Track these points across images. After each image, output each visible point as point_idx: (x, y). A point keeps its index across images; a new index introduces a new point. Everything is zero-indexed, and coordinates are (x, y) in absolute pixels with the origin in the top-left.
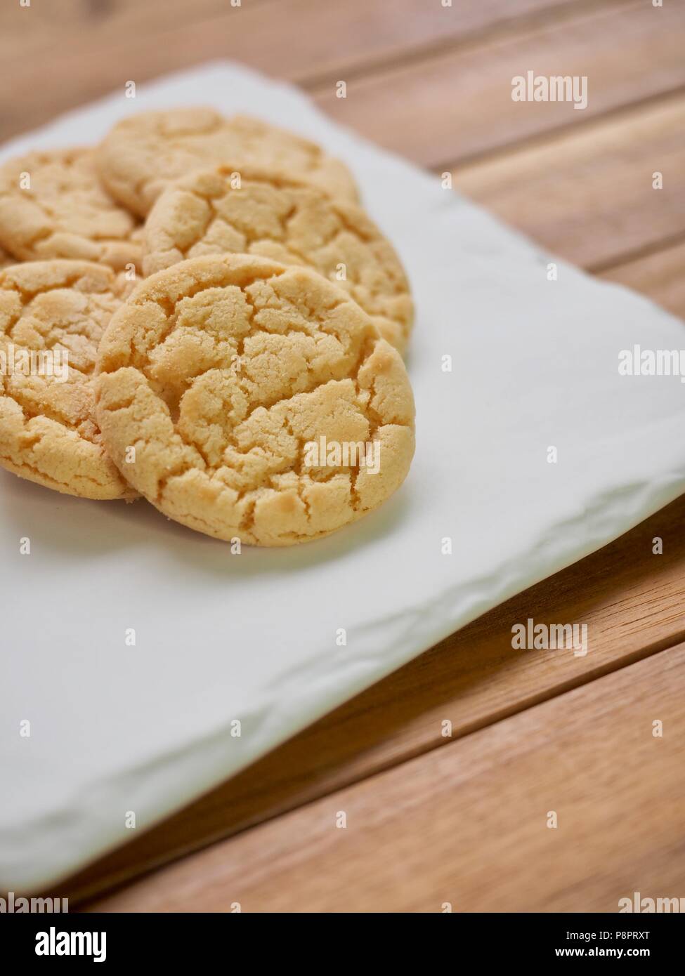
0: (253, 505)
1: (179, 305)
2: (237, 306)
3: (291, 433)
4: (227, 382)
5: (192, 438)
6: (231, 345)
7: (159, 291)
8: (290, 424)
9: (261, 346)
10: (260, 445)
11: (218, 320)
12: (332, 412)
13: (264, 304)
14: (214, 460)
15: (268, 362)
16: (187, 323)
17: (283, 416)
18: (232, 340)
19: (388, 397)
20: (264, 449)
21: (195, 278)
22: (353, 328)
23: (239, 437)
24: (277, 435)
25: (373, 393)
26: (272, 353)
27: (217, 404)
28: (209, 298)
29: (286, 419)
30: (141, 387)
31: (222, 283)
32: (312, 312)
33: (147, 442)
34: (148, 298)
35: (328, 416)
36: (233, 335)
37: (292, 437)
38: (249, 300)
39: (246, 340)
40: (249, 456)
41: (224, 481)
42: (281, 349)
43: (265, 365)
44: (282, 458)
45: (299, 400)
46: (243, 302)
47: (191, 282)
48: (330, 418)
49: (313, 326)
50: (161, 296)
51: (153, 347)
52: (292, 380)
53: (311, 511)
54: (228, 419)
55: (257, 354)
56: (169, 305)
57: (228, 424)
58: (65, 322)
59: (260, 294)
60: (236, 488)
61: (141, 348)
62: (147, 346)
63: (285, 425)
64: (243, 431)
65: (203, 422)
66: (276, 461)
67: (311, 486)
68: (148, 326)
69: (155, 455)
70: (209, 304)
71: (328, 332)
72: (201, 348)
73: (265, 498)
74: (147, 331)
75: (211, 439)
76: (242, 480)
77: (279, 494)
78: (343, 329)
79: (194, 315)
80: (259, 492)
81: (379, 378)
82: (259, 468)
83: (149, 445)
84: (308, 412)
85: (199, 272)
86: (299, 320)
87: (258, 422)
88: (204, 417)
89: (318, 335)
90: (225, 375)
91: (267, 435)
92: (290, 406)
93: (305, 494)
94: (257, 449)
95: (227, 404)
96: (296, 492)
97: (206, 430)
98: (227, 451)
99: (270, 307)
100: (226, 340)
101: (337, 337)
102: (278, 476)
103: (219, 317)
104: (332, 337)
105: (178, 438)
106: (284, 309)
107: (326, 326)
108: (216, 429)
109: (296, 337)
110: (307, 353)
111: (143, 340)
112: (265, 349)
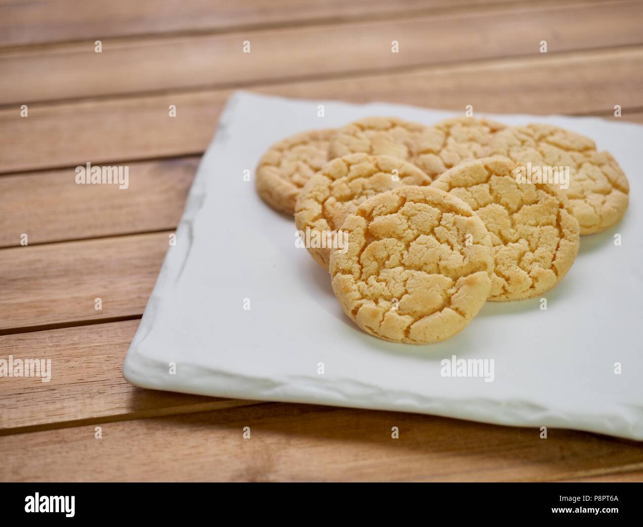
0: (361, 305)
1: (407, 204)
2: (430, 218)
3: (405, 286)
4: (395, 248)
5: (361, 262)
6: (413, 234)
7: (405, 193)
8: (407, 282)
9: (425, 241)
10: (387, 283)
11: (416, 219)
12: (429, 288)
13: (443, 224)
14: (363, 277)
15: (421, 250)
16: (403, 214)
17: (407, 277)
18: (415, 232)
19: (461, 297)
20: (386, 285)
21: (424, 196)
22: (473, 257)
23: (381, 274)
24: (396, 282)
25: (457, 292)
26: (427, 247)
27: (384, 254)
28: (421, 208)
29: (408, 279)
30: (359, 228)
31: (435, 205)
34: (398, 194)
35: (426, 288)
36: (418, 229)
37: (404, 288)
38: (440, 220)
39: (421, 236)
40: (379, 284)
41: (359, 287)
42: (432, 247)
43: (419, 250)
44: (390, 294)
45: (422, 274)
46: (434, 218)
47: (422, 197)
48: (426, 290)
49: (458, 247)
50: (404, 196)
51: (380, 215)
52: (426, 264)
53: (382, 323)
54: (384, 264)
55: (421, 244)
56: (404, 200)
57: (382, 265)
58: (378, 190)
59: (446, 219)
60: (362, 294)
61: (374, 213)
62: (378, 213)
63: (405, 281)
64: (386, 272)
65: (372, 258)
66: (387, 293)
67: (392, 313)
68: (385, 205)
70: (419, 211)
71: (462, 254)
72: (397, 227)
73: (368, 305)
74: (384, 206)
75: (369, 267)
76: (367, 292)
77: (375, 307)
78: (469, 256)
79: (409, 211)
80: (369, 302)
81: (465, 287)
82: (376, 291)
84: (419, 281)
85: (429, 194)
86: (453, 240)
87: (394, 272)
88: (374, 256)
89: (456, 253)
90: (398, 244)
91: (393, 280)
92: (414, 274)
93: (387, 314)
94: (384, 284)
95: (388, 258)
96: (383, 311)
97: (370, 262)
98: (372, 277)
99: (446, 227)
100: (413, 230)
101: (464, 258)
102: (383, 300)
103: (419, 218)
104: (462, 257)
105: (356, 259)
106: (451, 232)
107: (465, 250)
108: (375, 265)
109: (445, 247)
110: (443, 256)
111: (380, 209)
112: (426, 244)
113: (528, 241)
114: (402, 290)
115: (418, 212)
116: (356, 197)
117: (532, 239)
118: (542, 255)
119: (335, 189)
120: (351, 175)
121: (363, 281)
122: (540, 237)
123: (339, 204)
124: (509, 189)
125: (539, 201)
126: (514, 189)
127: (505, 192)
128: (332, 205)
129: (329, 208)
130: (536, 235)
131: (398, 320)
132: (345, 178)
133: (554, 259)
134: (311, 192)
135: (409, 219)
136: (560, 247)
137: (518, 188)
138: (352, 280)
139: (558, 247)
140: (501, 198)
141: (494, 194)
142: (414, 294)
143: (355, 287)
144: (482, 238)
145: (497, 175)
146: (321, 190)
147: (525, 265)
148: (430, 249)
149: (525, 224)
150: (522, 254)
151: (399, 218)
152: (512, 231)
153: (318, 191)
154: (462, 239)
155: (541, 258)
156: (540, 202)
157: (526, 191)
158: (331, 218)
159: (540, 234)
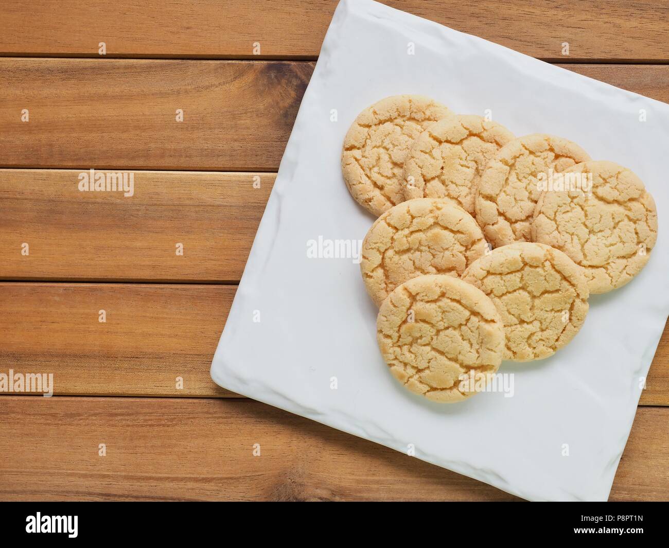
1: (445, 299)
2: (460, 319)
3: (429, 362)
4: (428, 333)
5: (400, 333)
6: (444, 326)
7: (446, 289)
8: (431, 361)
9: (451, 335)
10: (416, 356)
12: (446, 373)
13: (470, 326)
14: (399, 344)
16: (440, 307)
17: (432, 357)
18: (446, 325)
20: (415, 358)
21: (460, 298)
23: (414, 348)
24: (423, 359)
26: (452, 341)
27: (418, 335)
28: (455, 308)
29: (432, 359)
30: (404, 307)
31: (466, 307)
32: (482, 342)
33: (387, 321)
34: (440, 287)
36: (448, 324)
38: (468, 320)
39: (450, 329)
40: (409, 355)
41: (394, 352)
42: (456, 342)
43: (445, 340)
44: (418, 365)
45: (443, 360)
46: (465, 319)
49: (476, 346)
50: (445, 291)
52: (448, 353)
55: (447, 336)
56: (443, 295)
57: (415, 340)
59: (473, 322)
60: (396, 357)
62: (421, 299)
64: (417, 347)
67: (415, 380)
68: (429, 295)
69: (384, 326)
70: (453, 310)
71: (478, 352)
72: (434, 317)
73: (399, 368)
74: (426, 295)
75: (406, 339)
77: (404, 371)
78: (483, 357)
79: (444, 308)
80: (400, 365)
83: (386, 322)
84: (439, 365)
86: (474, 342)
87: (424, 350)
88: (410, 332)
89: (474, 351)
90: (431, 331)
91: (421, 356)
92: (437, 357)
93: (410, 379)
94: (413, 356)
95: (421, 337)
96: (409, 376)
97: (406, 336)
98: (406, 346)
99: (470, 329)
100: (445, 323)
101: (478, 357)
102: (410, 368)
103: (451, 316)
104: (477, 355)
105: (396, 329)
106: (474, 334)
107: (480, 351)
108: (410, 339)
109: (466, 344)
110: (462, 352)
111: (423, 296)
112: (451, 338)
113: (541, 323)
114: (426, 365)
115: (451, 311)
116: (412, 251)
117: (544, 323)
118: (548, 337)
119: (396, 243)
120: (412, 229)
121: (399, 346)
122: (551, 322)
123: (396, 258)
124: (537, 280)
125: (560, 290)
126: (542, 281)
127: (533, 282)
128: (391, 259)
129: (387, 261)
130: (548, 320)
131: (417, 387)
132: (407, 231)
133: (557, 340)
134: (375, 243)
135: (444, 312)
136: (566, 331)
137: (545, 280)
138: (391, 345)
139: (564, 330)
140: (529, 287)
141: (523, 283)
142: (433, 373)
143: (391, 351)
144: (496, 347)
145: (531, 266)
146: (384, 242)
147: (532, 343)
148: (454, 344)
149: (542, 310)
150: (532, 334)
151: (436, 310)
152: (530, 314)
153: (381, 242)
154: (481, 341)
155: (547, 339)
156: (560, 292)
157: (551, 283)
158: (388, 271)
159: (552, 319)
